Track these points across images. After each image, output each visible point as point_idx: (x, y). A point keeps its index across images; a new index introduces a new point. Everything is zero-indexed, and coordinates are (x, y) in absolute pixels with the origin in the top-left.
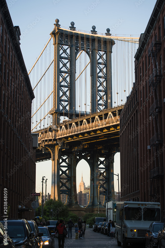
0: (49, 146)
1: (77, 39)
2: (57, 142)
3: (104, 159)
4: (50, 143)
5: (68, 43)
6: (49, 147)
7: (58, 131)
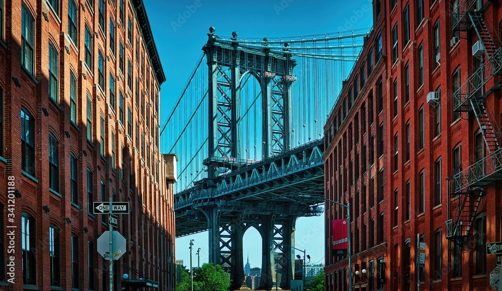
0: (204, 208)
1: (242, 57)
2: (215, 203)
3: (281, 226)
4: (205, 204)
5: (228, 62)
6: (204, 210)
7: (216, 187)
